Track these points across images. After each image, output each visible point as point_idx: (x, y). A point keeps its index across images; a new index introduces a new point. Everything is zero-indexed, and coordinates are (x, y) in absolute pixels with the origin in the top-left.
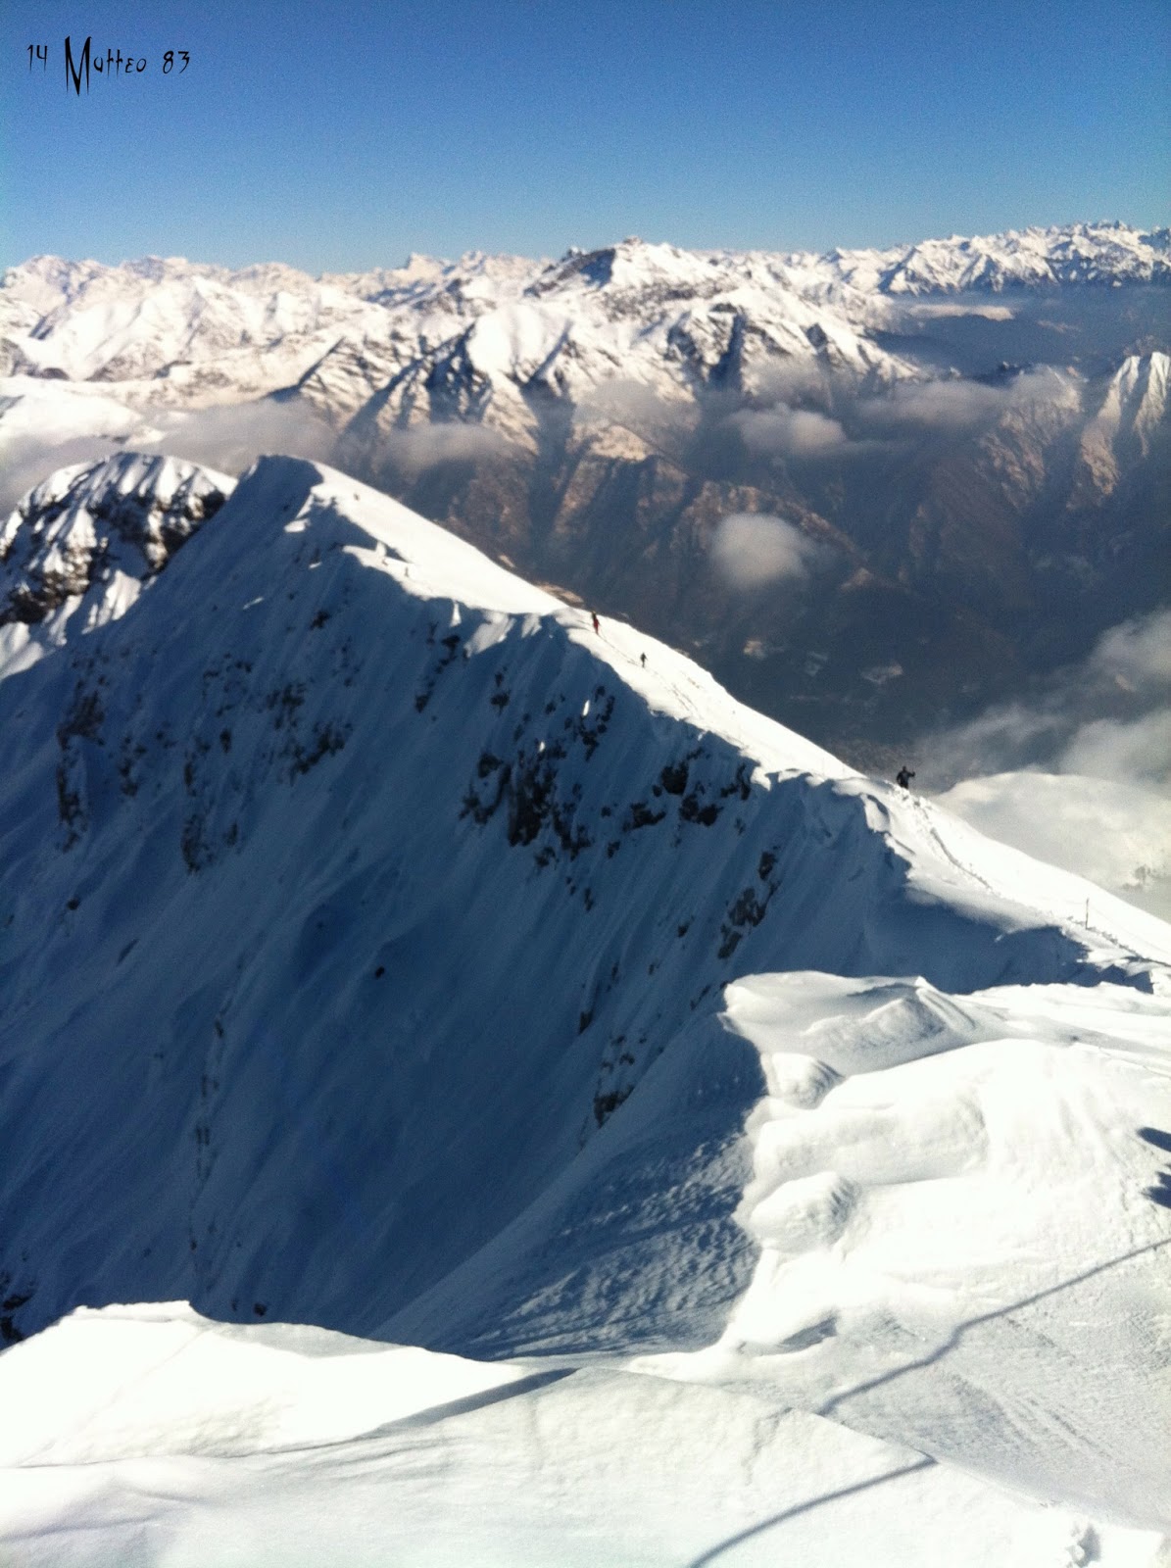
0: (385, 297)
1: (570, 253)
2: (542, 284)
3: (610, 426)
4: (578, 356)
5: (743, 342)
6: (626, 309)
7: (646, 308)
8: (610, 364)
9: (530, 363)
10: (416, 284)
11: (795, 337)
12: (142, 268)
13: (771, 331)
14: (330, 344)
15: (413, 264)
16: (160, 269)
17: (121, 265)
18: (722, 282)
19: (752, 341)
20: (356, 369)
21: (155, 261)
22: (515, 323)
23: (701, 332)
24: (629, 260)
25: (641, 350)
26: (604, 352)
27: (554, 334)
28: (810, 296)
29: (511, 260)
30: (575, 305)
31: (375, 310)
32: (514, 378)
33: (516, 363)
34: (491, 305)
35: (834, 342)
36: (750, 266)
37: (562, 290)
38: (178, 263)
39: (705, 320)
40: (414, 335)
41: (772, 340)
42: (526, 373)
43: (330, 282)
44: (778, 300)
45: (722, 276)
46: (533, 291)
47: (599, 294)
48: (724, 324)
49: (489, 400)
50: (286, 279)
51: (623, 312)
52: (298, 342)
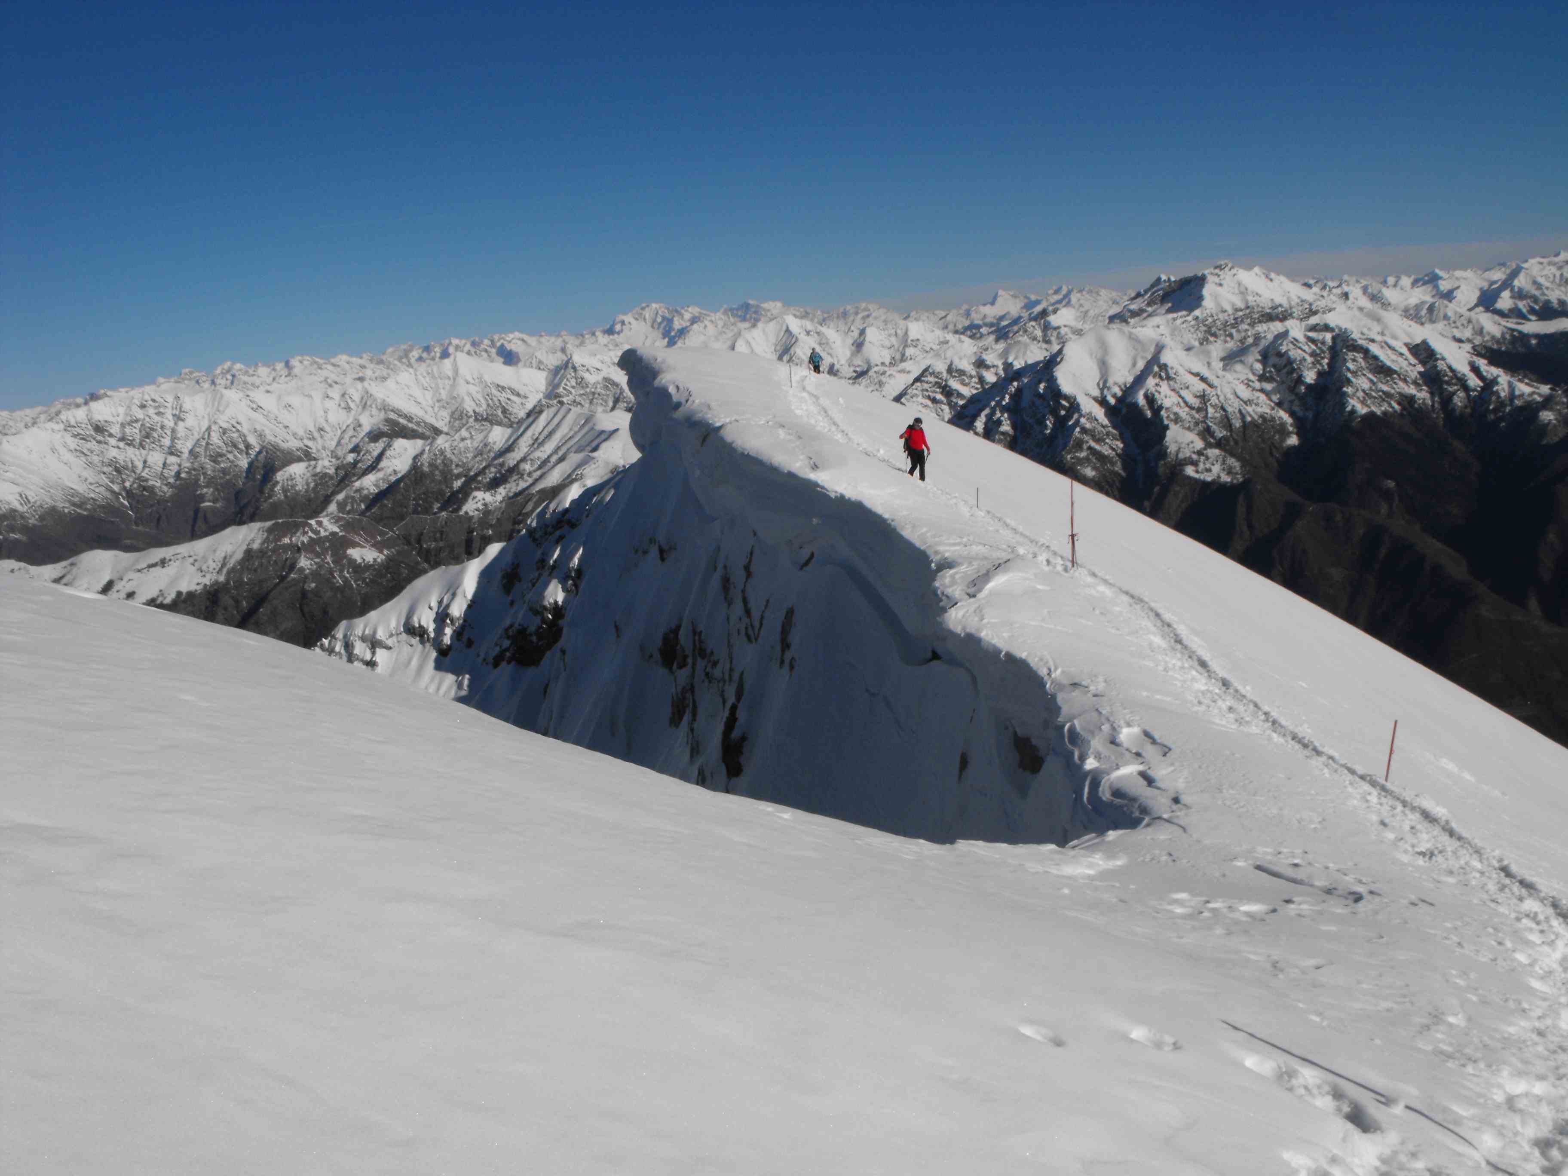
0: (972, 331)
1: (1159, 280)
2: (1130, 311)
3: (1205, 449)
4: (1169, 378)
5: (1345, 360)
6: (1218, 332)
7: (1238, 331)
8: (1203, 386)
9: (1120, 386)
10: (1002, 318)
11: (1401, 354)
12: (740, 313)
13: (1375, 349)
14: (916, 373)
15: (1000, 300)
16: (756, 312)
17: (722, 310)
18: (1319, 303)
19: (1354, 360)
20: (939, 397)
21: (753, 306)
22: (1104, 347)
23: (1300, 352)
24: (1221, 285)
25: (1235, 371)
26: (1197, 375)
27: (1143, 358)
28: (1413, 314)
29: (1098, 294)
30: (1163, 329)
31: (960, 341)
32: (1102, 402)
33: (1104, 386)
34: (1079, 333)
35: (1443, 359)
36: (1346, 288)
37: (1150, 315)
38: (774, 307)
39: (1301, 338)
40: (1000, 363)
41: (1376, 358)
42: (1114, 396)
43: (917, 320)
44: (1378, 320)
45: (1318, 297)
46: (1120, 318)
47: (1189, 318)
48: (1323, 343)
49: (1077, 423)
50: (876, 318)
51: (1215, 335)
52: (884, 373)
